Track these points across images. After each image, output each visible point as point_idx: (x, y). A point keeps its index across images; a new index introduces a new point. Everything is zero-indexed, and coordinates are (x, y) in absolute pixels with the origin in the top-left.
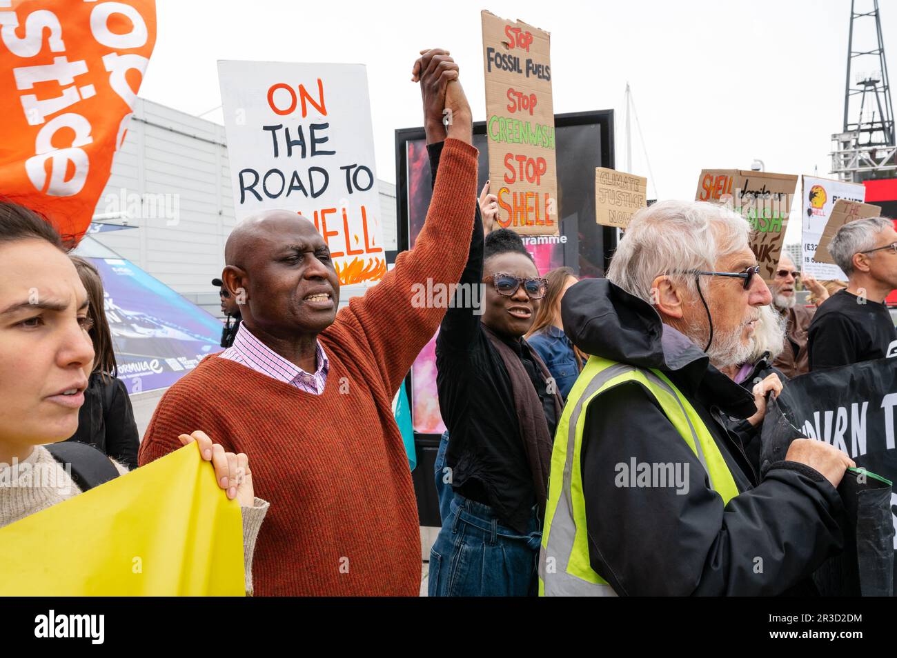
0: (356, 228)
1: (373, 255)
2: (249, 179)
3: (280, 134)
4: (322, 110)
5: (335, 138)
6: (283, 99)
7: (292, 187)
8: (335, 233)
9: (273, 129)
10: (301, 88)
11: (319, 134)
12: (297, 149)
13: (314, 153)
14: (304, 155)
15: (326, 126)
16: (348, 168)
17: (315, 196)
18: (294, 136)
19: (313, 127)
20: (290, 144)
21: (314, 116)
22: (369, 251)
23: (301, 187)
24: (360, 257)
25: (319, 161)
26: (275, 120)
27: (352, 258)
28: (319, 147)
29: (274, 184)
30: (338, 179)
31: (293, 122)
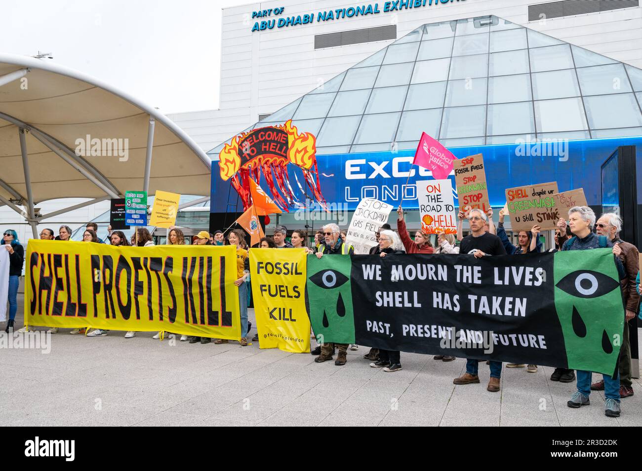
0: (449, 220)
1: (453, 228)
2: (423, 207)
3: (430, 197)
4: (440, 191)
5: (443, 198)
6: (430, 189)
7: (432, 209)
8: (443, 221)
9: (428, 196)
10: (435, 186)
11: (439, 197)
12: (433, 201)
13: (438, 201)
14: (435, 202)
15: (440, 195)
16: (446, 205)
17: (438, 212)
18: (433, 198)
19: (437, 195)
20: (432, 199)
21: (438, 193)
22: (452, 226)
23: (435, 209)
24: (449, 228)
25: (439, 203)
26: (428, 194)
27: (447, 228)
28: (439, 200)
29: (428, 208)
30: (444, 208)
31: (432, 194)
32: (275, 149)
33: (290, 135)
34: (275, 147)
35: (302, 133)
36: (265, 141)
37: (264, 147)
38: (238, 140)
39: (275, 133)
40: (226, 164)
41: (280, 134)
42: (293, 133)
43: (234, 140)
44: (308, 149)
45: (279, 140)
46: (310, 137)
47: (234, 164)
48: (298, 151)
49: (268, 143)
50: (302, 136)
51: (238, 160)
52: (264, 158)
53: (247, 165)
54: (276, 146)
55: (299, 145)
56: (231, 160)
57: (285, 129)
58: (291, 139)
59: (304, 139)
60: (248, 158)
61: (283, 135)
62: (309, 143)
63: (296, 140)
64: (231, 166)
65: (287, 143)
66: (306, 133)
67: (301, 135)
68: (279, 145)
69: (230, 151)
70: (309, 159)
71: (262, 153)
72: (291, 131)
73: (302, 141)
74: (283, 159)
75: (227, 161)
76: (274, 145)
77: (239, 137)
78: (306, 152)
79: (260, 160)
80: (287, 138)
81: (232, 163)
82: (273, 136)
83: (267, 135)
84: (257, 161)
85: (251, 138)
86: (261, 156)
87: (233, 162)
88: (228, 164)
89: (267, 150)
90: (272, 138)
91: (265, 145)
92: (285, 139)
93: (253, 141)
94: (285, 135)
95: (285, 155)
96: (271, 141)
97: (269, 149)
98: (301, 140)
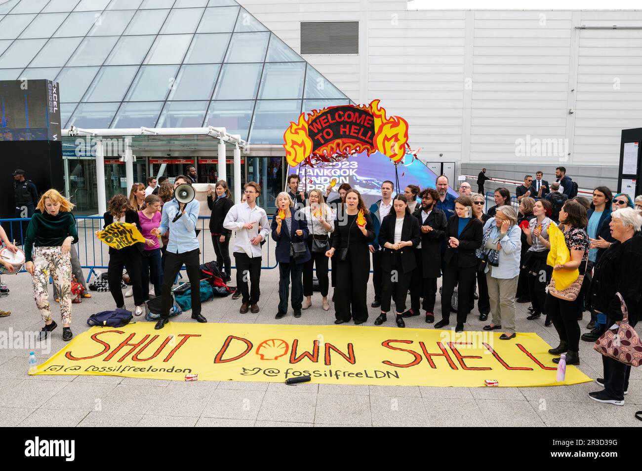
32: (358, 134)
33: (376, 117)
34: (357, 131)
35: (391, 117)
36: (345, 124)
37: (342, 130)
38: (307, 119)
39: (357, 114)
40: (292, 147)
41: (363, 116)
42: (380, 116)
43: (302, 117)
44: (399, 137)
45: (362, 123)
46: (401, 121)
47: (303, 147)
48: (386, 139)
49: (348, 126)
50: (392, 120)
51: (309, 144)
52: (344, 143)
53: (322, 150)
54: (359, 131)
55: (388, 131)
56: (300, 143)
57: (370, 111)
58: (377, 123)
59: (395, 123)
60: (323, 142)
61: (368, 117)
62: (401, 129)
63: (383, 125)
64: (300, 150)
65: (373, 127)
66: (396, 117)
67: (390, 119)
68: (362, 129)
69: (298, 131)
70: (400, 148)
71: (341, 137)
72: (378, 113)
73: (392, 127)
74: (369, 147)
75: (294, 143)
76: (355, 129)
77: (309, 114)
78: (397, 140)
79: (338, 145)
80: (373, 121)
81: (300, 146)
82: (354, 117)
83: (346, 116)
84: (334, 146)
85: (325, 117)
86: (339, 141)
87: (303, 144)
88: (295, 146)
89: (347, 133)
90: (353, 119)
91: (345, 128)
92: (371, 122)
93: (328, 121)
94: (370, 118)
95: (370, 141)
96: (351, 124)
97: (350, 133)
98: (389, 125)
